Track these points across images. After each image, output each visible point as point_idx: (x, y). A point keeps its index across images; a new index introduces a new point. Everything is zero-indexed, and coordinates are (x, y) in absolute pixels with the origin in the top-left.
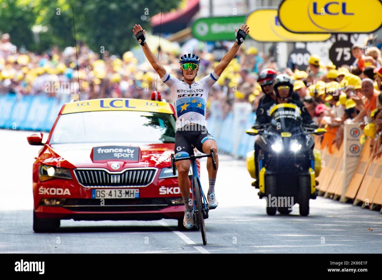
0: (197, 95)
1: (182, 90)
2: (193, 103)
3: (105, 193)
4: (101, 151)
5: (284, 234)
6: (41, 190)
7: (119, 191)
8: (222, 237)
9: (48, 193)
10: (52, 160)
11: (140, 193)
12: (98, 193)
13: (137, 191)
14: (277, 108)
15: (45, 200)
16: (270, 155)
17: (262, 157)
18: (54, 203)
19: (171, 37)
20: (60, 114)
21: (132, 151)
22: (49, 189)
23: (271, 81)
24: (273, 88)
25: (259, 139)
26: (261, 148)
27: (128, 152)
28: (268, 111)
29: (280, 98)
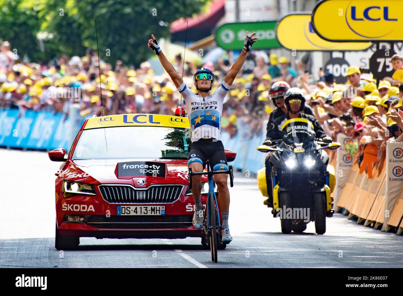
0: (211, 107)
1: (196, 103)
2: (208, 115)
3: (130, 210)
4: (126, 167)
6: (64, 206)
7: (144, 207)
9: (72, 210)
10: (75, 176)
11: (166, 210)
12: (123, 209)
13: (163, 208)
14: (289, 123)
15: (69, 217)
16: (284, 172)
17: (275, 173)
18: (77, 220)
19: (192, 45)
20: (82, 129)
21: (158, 167)
22: (73, 206)
23: (282, 94)
24: (284, 101)
25: (271, 155)
26: (273, 165)
27: (154, 168)
28: (279, 126)
29: (292, 112)
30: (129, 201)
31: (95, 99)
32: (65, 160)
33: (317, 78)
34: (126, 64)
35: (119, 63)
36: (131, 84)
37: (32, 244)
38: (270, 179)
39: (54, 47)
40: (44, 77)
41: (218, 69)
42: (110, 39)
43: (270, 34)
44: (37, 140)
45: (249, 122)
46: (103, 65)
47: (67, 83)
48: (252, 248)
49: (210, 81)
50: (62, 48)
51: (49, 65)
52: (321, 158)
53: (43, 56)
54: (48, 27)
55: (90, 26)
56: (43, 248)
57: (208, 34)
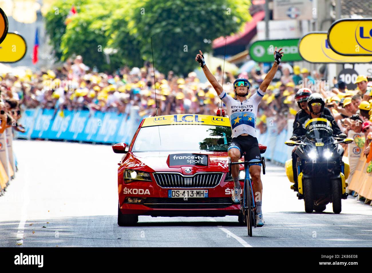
0: (248, 110)
1: (235, 106)
2: (245, 117)
3: (179, 193)
4: (176, 158)
5: (333, 239)
6: (125, 190)
7: (191, 191)
8: (277, 242)
9: (131, 193)
10: (134, 165)
11: (208, 194)
12: (174, 192)
13: (206, 191)
14: (311, 122)
15: (129, 199)
16: (307, 162)
17: (300, 163)
18: (136, 201)
19: (230, 58)
20: (140, 127)
21: (202, 158)
22: (132, 190)
23: (305, 98)
24: (307, 104)
25: (297, 148)
26: (298, 157)
27: (199, 159)
28: (303, 125)
29: (313, 113)
30: (178, 186)
31: (151, 102)
32: (126, 152)
33: (333, 85)
34: (176, 74)
35: (171, 73)
36: (181, 90)
37: (100, 220)
38: (296, 168)
39: (118, 60)
40: (109, 84)
41: (252, 78)
42: (164, 54)
43: (294, 50)
44: (104, 136)
45: (277, 121)
46: (158, 75)
47: (129, 89)
48: (279, 223)
49: (247, 88)
50: (124, 61)
51: (114, 75)
52: (338, 151)
53: (108, 67)
54: (113, 44)
55: (147, 43)
56: (109, 223)
57: (243, 50)
